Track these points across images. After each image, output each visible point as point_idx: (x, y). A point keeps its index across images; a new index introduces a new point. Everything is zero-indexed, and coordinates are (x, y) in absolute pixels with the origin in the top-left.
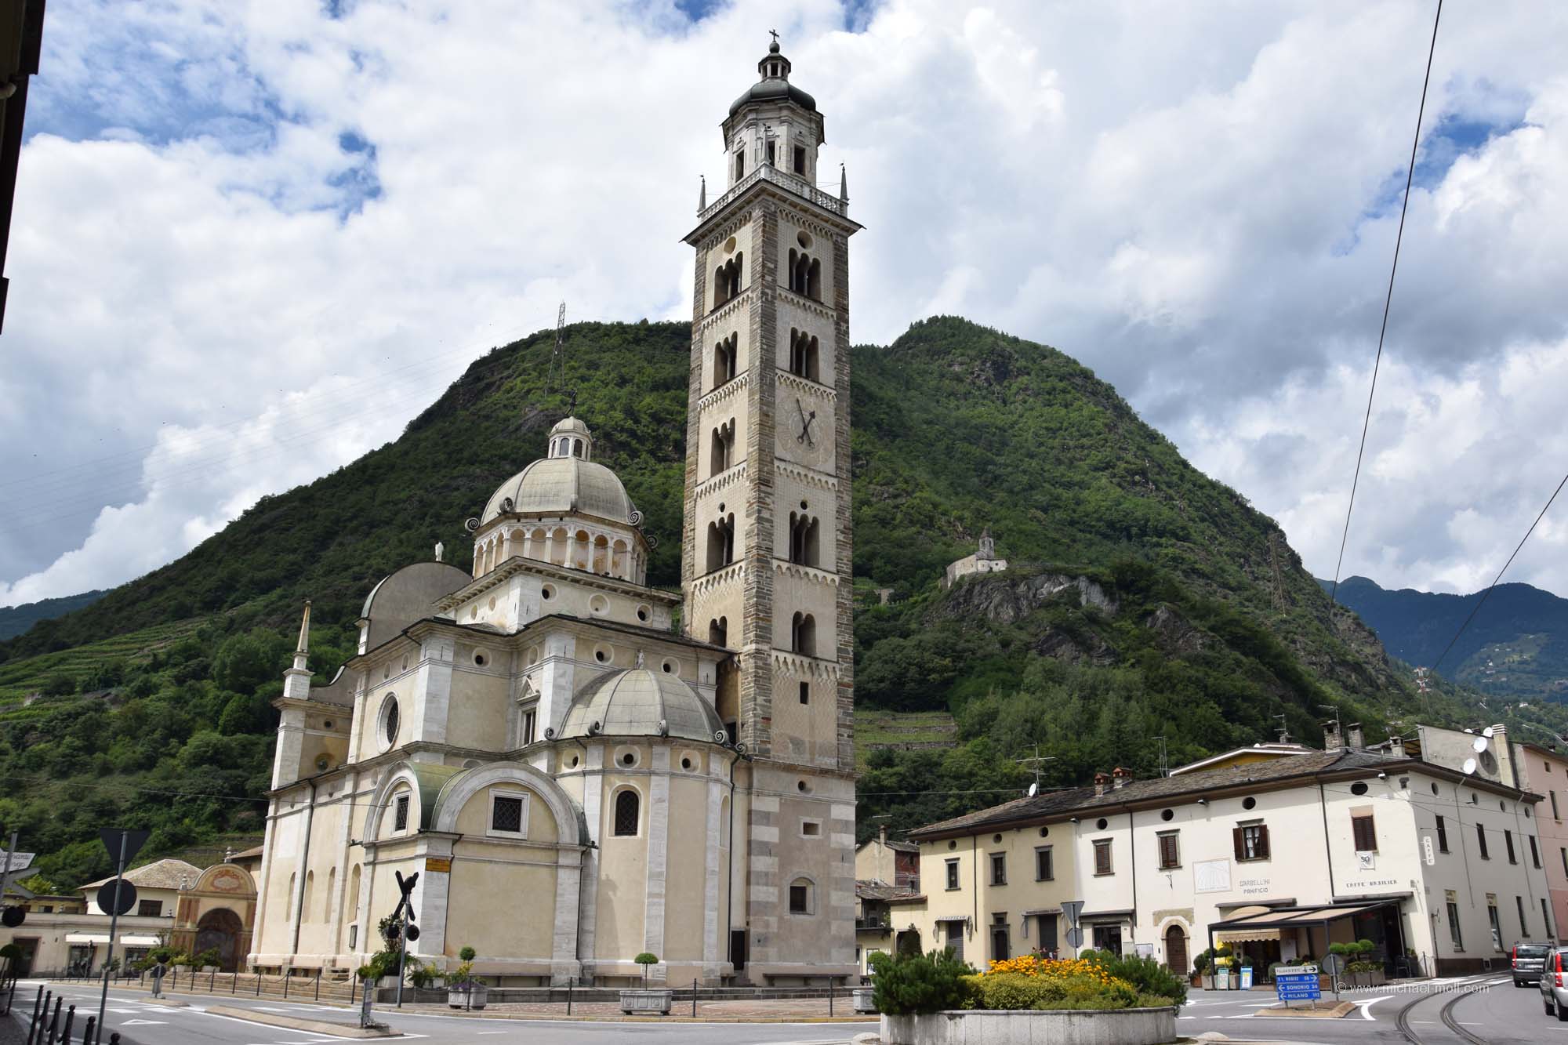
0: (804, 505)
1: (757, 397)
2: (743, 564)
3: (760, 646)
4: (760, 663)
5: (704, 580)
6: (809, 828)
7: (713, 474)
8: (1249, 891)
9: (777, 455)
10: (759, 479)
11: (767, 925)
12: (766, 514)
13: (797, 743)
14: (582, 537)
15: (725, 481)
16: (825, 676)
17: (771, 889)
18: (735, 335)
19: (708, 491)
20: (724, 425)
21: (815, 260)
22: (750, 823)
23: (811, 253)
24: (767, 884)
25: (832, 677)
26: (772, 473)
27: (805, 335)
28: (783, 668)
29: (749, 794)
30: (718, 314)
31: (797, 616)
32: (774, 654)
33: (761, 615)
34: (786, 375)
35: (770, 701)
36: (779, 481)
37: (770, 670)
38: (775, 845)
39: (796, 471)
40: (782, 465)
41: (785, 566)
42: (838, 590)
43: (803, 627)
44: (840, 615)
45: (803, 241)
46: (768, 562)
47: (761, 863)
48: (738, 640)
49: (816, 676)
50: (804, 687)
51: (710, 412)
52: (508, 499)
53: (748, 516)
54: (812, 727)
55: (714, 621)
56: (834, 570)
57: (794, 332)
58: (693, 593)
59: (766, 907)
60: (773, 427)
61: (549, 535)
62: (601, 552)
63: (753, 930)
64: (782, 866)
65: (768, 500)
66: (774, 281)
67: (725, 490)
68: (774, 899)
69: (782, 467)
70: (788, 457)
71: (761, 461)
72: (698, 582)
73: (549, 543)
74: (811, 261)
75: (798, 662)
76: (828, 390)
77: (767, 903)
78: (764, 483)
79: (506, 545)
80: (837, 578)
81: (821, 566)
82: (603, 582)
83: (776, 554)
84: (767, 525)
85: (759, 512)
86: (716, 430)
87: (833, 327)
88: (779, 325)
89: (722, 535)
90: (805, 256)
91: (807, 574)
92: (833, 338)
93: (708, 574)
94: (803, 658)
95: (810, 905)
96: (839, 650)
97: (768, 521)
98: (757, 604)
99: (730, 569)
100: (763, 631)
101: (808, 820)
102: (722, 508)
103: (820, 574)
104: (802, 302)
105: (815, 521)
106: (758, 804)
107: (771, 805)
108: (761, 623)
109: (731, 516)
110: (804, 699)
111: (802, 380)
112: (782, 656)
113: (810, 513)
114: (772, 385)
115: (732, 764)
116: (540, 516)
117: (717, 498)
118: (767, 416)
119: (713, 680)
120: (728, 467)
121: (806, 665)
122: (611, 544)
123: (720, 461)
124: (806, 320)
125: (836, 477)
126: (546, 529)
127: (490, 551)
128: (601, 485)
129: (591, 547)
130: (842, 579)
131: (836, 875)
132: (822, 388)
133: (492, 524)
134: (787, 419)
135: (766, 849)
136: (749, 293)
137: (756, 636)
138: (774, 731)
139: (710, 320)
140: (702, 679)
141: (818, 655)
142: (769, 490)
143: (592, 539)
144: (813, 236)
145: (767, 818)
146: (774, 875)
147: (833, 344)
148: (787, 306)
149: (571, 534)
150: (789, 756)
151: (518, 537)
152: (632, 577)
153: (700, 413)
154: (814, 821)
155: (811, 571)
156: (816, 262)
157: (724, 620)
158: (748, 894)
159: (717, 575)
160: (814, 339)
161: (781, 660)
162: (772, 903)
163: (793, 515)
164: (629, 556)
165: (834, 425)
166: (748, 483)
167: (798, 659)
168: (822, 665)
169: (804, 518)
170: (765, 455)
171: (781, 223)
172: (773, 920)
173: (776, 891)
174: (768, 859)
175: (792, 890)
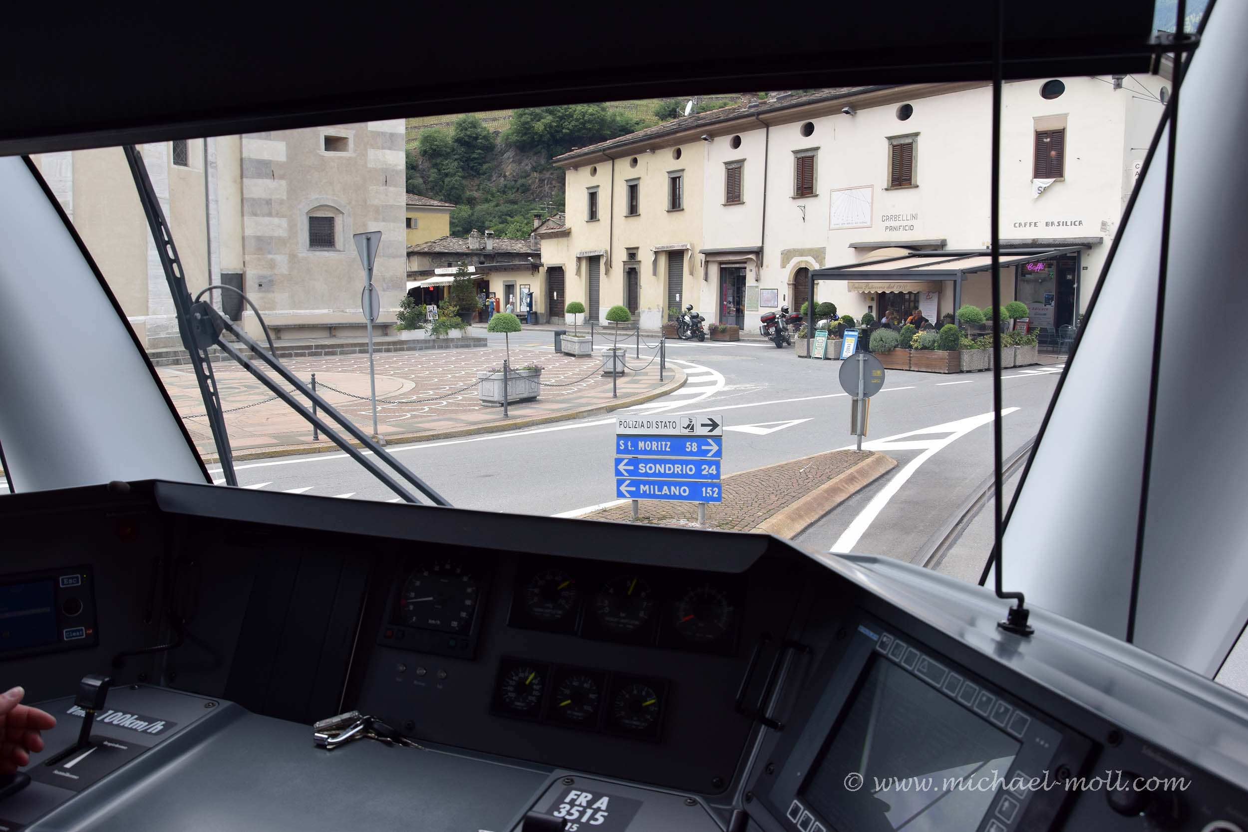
6: (332, 143)
8: (891, 228)
11: (272, 265)
17: (276, 220)
24: (270, 215)
38: (280, 165)
47: (258, 188)
59: (269, 244)
63: (251, 274)
64: (292, 191)
68: (282, 233)
77: (271, 238)
95: (339, 240)
101: (330, 132)
131: (376, 202)
146: (282, 202)
154: (340, 134)
158: (244, 227)
162: (281, 239)
172: (283, 260)
173: (284, 222)
174: (269, 183)
175: (313, 221)
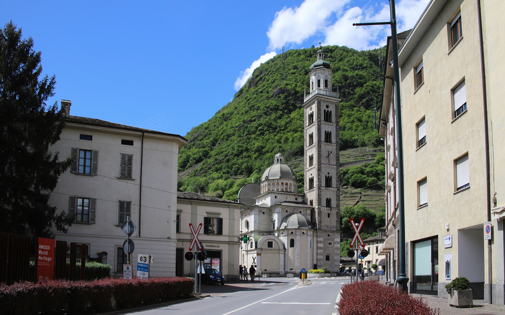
0: (328, 173)
1: (317, 150)
2: (315, 188)
3: (319, 207)
4: (319, 210)
5: (308, 191)
6: (330, 244)
7: (309, 167)
9: (322, 163)
10: (318, 169)
11: (321, 263)
12: (320, 177)
13: (327, 226)
14: (282, 183)
15: (311, 169)
16: (333, 211)
17: (322, 256)
18: (313, 133)
19: (309, 170)
20: (311, 155)
21: (330, 111)
22: (317, 243)
23: (329, 109)
24: (321, 255)
25: (335, 211)
26: (321, 167)
27: (328, 131)
28: (324, 211)
29: (317, 237)
30: (309, 127)
31: (327, 199)
32: (322, 208)
33: (319, 200)
34: (324, 143)
35: (321, 218)
36: (322, 169)
37: (321, 211)
38: (322, 247)
39: (326, 166)
40: (323, 165)
41: (324, 188)
42: (337, 192)
43: (328, 201)
44: (337, 197)
45: (327, 107)
46: (320, 188)
47: (320, 251)
48: (315, 205)
49: (331, 212)
50: (329, 214)
51: (308, 151)
52: (267, 176)
53: (316, 178)
54: (331, 223)
55: (310, 200)
56: (336, 187)
57: (325, 131)
58: (307, 194)
59: (321, 260)
60: (321, 156)
61: (276, 184)
62: (287, 186)
63: (318, 264)
64: (324, 251)
65: (320, 174)
66: (320, 120)
67: (312, 170)
68: (322, 258)
69: (323, 166)
70: (325, 163)
71: (318, 165)
72: (307, 191)
73: (276, 185)
74: (329, 112)
75: (327, 209)
76: (334, 144)
78: (319, 170)
79: (267, 186)
80: (336, 189)
81: (333, 187)
82: (287, 193)
83: (322, 186)
84: (320, 180)
85: (318, 177)
86: (310, 156)
87: (335, 128)
88: (322, 130)
89: (311, 181)
90: (328, 111)
91: (329, 189)
92: (335, 131)
93: (309, 190)
94: (328, 208)
95: (330, 259)
96: (337, 205)
97: (320, 179)
98: (318, 198)
99: (313, 189)
100: (319, 203)
101: (330, 242)
102: (311, 175)
103: (332, 189)
104: (327, 123)
105: (331, 177)
106: (319, 239)
107: (321, 239)
108: (319, 202)
109: (313, 177)
110: (329, 217)
111: (328, 143)
112: (324, 208)
113: (330, 175)
114: (321, 146)
115: (313, 232)
116: (273, 180)
117: (310, 172)
118: (320, 154)
119: (310, 214)
120: (313, 165)
121: (329, 209)
122: (289, 184)
123: (311, 164)
124: (328, 128)
125: (336, 165)
126: (275, 182)
127: (264, 186)
128: (286, 171)
129: (284, 185)
130: (337, 189)
131: (336, 253)
132: (332, 144)
133: (264, 181)
134: (324, 154)
135: (321, 248)
136: (315, 123)
137: (318, 204)
138: (322, 224)
139: (307, 128)
140: (308, 214)
141: (332, 207)
142: (320, 171)
143: (284, 184)
144: (330, 105)
145: (321, 242)
146: (322, 253)
147: (335, 132)
148: (324, 125)
149: (280, 183)
150: (326, 228)
151: (269, 184)
152: (293, 191)
153: (306, 151)
154: (331, 242)
155: (330, 188)
156: (331, 112)
157: (312, 200)
158: (317, 257)
159: (311, 190)
160: (331, 132)
161: (324, 209)
162: (322, 259)
163: (326, 176)
164: (293, 186)
165: (335, 153)
166: (316, 170)
167: (327, 208)
168: (333, 209)
169: (329, 176)
170: (319, 163)
171: (322, 103)
172: (322, 262)
173: (323, 256)
174: (321, 250)
175: (326, 256)
